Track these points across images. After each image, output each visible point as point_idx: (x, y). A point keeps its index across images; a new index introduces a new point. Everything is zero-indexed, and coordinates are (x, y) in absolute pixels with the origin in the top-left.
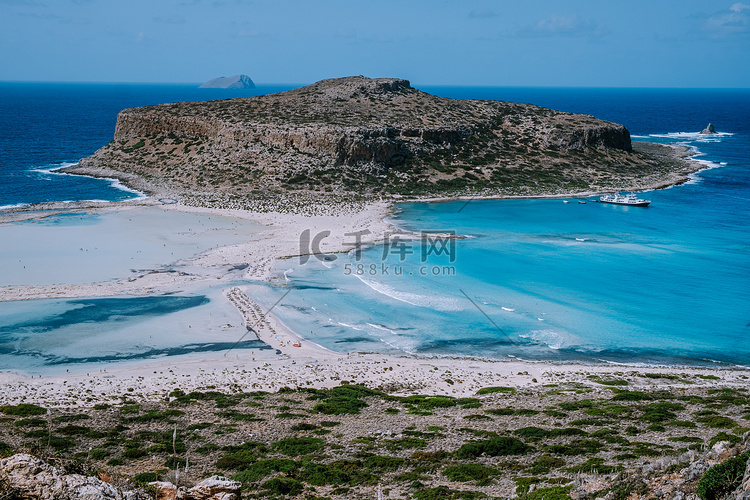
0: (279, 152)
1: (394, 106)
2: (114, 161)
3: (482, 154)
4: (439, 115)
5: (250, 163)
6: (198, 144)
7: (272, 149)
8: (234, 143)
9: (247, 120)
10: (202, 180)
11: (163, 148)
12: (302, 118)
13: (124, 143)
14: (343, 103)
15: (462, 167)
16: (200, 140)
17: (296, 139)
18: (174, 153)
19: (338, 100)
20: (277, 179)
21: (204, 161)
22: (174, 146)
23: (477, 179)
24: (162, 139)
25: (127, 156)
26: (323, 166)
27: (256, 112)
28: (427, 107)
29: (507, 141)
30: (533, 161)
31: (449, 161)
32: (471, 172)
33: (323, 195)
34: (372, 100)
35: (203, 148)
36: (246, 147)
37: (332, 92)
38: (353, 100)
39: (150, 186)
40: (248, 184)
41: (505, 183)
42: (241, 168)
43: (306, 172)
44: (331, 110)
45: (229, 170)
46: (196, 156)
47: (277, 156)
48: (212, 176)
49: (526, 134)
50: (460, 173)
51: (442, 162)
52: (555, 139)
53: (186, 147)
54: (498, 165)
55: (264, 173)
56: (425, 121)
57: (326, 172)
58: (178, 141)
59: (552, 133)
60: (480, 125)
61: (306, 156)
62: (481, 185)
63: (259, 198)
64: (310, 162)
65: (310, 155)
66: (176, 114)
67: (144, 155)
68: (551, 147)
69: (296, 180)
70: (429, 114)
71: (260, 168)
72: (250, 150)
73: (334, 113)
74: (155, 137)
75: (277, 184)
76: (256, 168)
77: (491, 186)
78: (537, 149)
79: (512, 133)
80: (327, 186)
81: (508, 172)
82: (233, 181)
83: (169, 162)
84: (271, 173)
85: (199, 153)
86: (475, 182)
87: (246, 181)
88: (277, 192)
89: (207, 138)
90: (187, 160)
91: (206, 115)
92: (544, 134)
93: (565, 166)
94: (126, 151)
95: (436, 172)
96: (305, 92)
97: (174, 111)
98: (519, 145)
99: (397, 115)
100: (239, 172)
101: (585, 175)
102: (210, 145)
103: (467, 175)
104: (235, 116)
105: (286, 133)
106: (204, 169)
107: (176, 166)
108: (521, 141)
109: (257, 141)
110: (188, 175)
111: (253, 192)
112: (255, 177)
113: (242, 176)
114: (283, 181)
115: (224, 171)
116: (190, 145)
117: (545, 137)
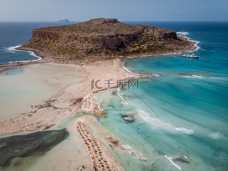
0: (83, 43)
1: (115, 27)
2: (32, 46)
3: (142, 41)
4: (128, 29)
5: (74, 46)
6: (57, 40)
7: (81, 42)
8: (68, 39)
9: (72, 32)
10: (59, 52)
11: (46, 41)
12: (89, 31)
13: (34, 40)
14: (100, 26)
15: (138, 46)
16: (58, 38)
17: (88, 38)
18: (50, 43)
19: (98, 25)
20: (84, 52)
21: (59, 46)
22: (50, 40)
23: (143, 49)
24: (46, 38)
25: (36, 44)
26: (98, 47)
27: (74, 29)
28: (124, 27)
29: (147, 37)
30: (156, 43)
31: (133, 43)
32: (141, 47)
33: (99, 57)
34: (108, 25)
35: (59, 41)
36: (72, 41)
37: (96, 23)
38: (102, 25)
39: (43, 54)
40: (74, 54)
41: (151, 50)
42: (72, 48)
43: (92, 49)
44: (97, 28)
45: (68, 49)
46: (57, 44)
47: (83, 44)
48: (62, 51)
49: (152, 34)
50: (138, 48)
51: (132, 44)
52: (160, 36)
53: (53, 41)
54: (147, 45)
55: (79, 50)
56: (124, 31)
57: (99, 49)
58: (51, 39)
59: (159, 34)
60: (139, 32)
61: (92, 44)
62: (145, 51)
63: (79, 59)
64: (93, 46)
65: (93, 44)
66: (50, 30)
67: (41, 43)
68: (159, 38)
69: (90, 52)
70: (125, 29)
71: (78, 48)
72: (74, 42)
73: (98, 29)
74: (44, 37)
75: (84, 54)
76: (76, 48)
77: (148, 52)
78: (155, 39)
79: (148, 34)
80: (100, 54)
81: (151, 47)
82: (69, 53)
83: (48, 46)
84: (81, 50)
85: (58, 43)
86: (143, 51)
87: (73, 53)
88: (84, 57)
89: (60, 38)
90: (54, 45)
91: (59, 30)
92: (156, 34)
93: (165, 44)
94: (35, 42)
95: (131, 48)
96: (87, 23)
97: (49, 29)
98: (150, 38)
99: (117, 30)
100: (71, 49)
101: (171, 47)
102: (61, 40)
103: (140, 48)
104: (68, 30)
105: (85, 36)
106: (60, 48)
107: (51, 47)
108: (151, 37)
109: (76, 39)
110: (55, 50)
111: (77, 57)
112: (76, 51)
113: (72, 51)
114: (86, 53)
115: (66, 49)
116: (54, 40)
117: (157, 35)
